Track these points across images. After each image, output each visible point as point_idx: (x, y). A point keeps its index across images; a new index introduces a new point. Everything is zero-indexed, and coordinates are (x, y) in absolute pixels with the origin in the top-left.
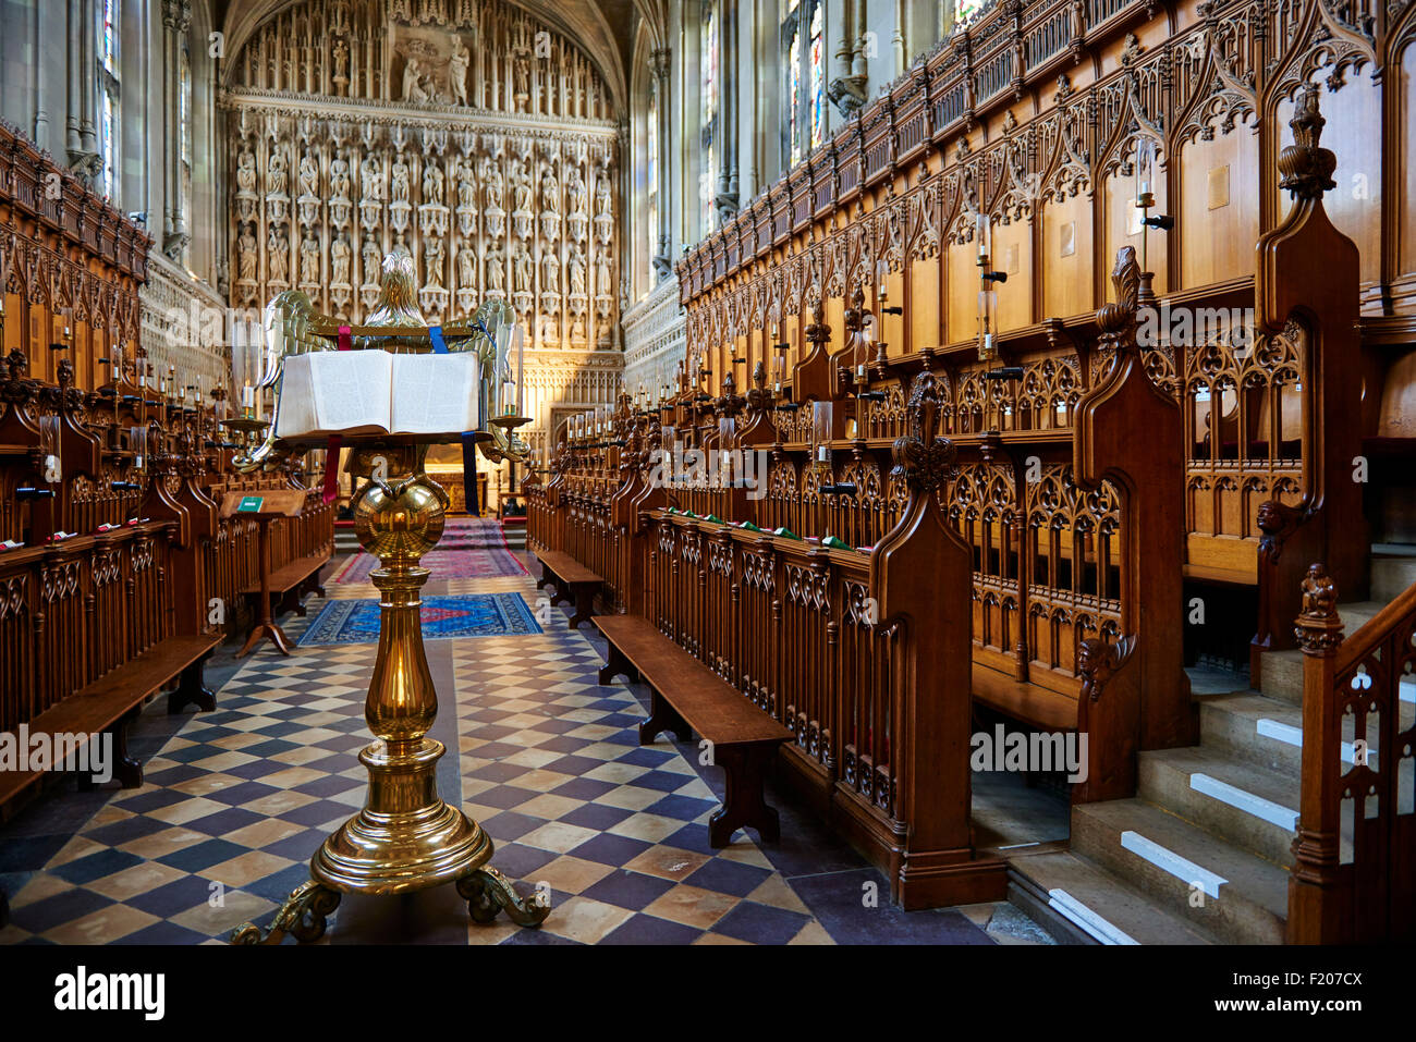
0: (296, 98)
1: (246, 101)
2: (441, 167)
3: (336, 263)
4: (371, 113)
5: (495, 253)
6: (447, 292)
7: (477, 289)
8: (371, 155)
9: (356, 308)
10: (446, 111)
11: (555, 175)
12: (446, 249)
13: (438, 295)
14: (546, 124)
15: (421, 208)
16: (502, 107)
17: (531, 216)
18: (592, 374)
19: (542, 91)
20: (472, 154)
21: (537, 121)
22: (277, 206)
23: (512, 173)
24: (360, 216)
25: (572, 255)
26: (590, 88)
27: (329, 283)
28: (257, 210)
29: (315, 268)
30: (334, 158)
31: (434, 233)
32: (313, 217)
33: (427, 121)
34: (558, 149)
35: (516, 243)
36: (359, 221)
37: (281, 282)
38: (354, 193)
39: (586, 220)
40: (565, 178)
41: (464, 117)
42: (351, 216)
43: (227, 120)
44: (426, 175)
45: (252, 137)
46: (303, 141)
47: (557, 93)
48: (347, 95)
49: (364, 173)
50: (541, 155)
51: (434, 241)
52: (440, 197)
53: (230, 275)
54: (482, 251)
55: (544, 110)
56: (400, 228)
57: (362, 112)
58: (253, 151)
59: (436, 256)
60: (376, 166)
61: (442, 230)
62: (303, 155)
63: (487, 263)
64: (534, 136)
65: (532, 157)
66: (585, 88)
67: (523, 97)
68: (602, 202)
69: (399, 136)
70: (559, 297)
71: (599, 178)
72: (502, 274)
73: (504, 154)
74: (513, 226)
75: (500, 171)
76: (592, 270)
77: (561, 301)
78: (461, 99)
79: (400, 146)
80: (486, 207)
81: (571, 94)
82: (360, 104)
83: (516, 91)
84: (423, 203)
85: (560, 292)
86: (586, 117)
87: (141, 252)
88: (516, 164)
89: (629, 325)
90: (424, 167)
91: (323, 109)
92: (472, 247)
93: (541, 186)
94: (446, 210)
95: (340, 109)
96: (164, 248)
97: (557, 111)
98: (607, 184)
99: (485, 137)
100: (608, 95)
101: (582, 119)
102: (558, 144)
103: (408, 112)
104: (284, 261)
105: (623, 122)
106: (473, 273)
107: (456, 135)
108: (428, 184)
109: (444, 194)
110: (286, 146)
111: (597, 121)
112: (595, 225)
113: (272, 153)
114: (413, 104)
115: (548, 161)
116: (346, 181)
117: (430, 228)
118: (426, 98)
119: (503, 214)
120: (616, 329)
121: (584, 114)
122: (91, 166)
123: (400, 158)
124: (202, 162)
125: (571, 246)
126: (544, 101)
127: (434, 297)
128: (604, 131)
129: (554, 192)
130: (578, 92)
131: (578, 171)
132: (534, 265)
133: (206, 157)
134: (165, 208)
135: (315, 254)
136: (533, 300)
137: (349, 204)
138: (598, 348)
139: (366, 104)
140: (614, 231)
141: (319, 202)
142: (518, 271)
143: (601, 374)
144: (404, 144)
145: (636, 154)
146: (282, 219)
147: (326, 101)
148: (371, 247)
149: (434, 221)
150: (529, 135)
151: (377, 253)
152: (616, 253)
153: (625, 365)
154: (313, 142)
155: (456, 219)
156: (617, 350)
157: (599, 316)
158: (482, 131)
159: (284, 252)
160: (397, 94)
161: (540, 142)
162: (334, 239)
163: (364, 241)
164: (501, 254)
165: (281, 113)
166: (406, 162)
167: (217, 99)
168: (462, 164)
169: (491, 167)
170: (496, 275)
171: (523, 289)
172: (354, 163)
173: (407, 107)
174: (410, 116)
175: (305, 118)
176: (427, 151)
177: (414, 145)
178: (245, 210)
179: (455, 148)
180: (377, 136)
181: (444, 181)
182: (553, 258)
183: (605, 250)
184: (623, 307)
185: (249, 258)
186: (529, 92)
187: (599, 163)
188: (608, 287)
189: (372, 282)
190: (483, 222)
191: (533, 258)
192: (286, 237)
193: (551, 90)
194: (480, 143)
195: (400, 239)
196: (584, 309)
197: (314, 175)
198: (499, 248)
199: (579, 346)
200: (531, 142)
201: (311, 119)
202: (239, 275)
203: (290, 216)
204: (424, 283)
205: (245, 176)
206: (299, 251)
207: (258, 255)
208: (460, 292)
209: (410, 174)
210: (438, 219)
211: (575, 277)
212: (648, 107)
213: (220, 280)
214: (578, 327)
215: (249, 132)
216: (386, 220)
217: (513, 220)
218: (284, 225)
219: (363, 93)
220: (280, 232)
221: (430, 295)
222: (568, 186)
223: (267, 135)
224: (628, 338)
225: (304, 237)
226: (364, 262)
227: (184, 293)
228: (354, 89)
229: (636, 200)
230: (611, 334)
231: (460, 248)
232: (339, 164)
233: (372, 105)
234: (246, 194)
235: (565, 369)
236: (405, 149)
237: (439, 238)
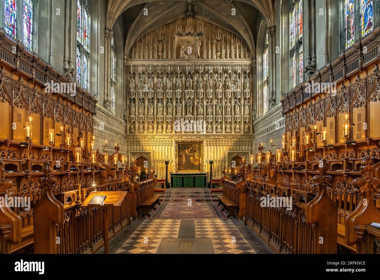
0: (147, 61)
1: (132, 63)
2: (192, 78)
3: (159, 109)
4: (170, 63)
5: (209, 104)
6: (193, 117)
7: (203, 115)
8: (170, 76)
9: (165, 123)
10: (193, 60)
11: (230, 78)
12: (193, 103)
13: (191, 117)
14: (227, 61)
15: (185, 91)
16: (212, 58)
17: (221, 91)
18: (242, 141)
19: (225, 51)
20: (202, 73)
21: (224, 61)
22: (141, 93)
23: (215, 78)
24: (166, 95)
25: (235, 103)
26: (242, 49)
27: (156, 116)
28: (135, 95)
29: (152, 111)
30: (158, 78)
31: (189, 98)
32: (152, 96)
33: (187, 64)
34: (231, 69)
35: (216, 100)
36: (166, 96)
37: (142, 116)
38: (165, 88)
39: (241, 91)
40: (233, 78)
41: (200, 61)
42: (163, 95)
43: (127, 68)
44: (187, 81)
45: (134, 73)
46: (149, 73)
47: (230, 51)
48: (162, 58)
49: (167, 82)
50: (225, 72)
51: (190, 101)
52: (191, 87)
53: (127, 114)
54: (205, 103)
55: (226, 57)
56: (179, 98)
57: (167, 63)
58: (134, 78)
59: (190, 105)
60: (171, 79)
61: (192, 97)
62: (149, 78)
63: (207, 107)
64: (223, 66)
65: (222, 72)
66: (240, 49)
67: (219, 54)
68: (246, 85)
69: (179, 69)
70: (231, 117)
71: (245, 77)
72: (211, 110)
73: (212, 72)
74: (215, 95)
75: (211, 78)
76: (242, 107)
77: (232, 118)
78: (198, 56)
79: (179, 72)
80: (206, 89)
81: (236, 51)
82: (166, 60)
83: (217, 52)
84: (186, 90)
85: (231, 115)
86: (240, 58)
87: (93, 104)
88: (216, 75)
89: (256, 124)
90: (186, 78)
91: (155, 63)
92: (202, 102)
93: (225, 82)
94: (193, 91)
95: (160, 63)
96: (104, 104)
97: (230, 57)
98: (248, 79)
99: (206, 67)
100: (248, 50)
101: (239, 59)
102: (231, 67)
103: (182, 62)
104: (143, 110)
105: (254, 59)
106: (202, 111)
107: (197, 68)
108: (188, 83)
109: (193, 86)
110: (144, 76)
111: (244, 59)
112: (244, 92)
113: (140, 78)
114: (183, 59)
115: (227, 73)
116: (162, 84)
117: (188, 96)
118: (187, 57)
119: (212, 91)
120: (251, 126)
121: (240, 57)
122: (72, 73)
123: (179, 76)
124: (119, 82)
125: (235, 100)
126: (226, 54)
127: (189, 118)
128: (248, 62)
129: (229, 83)
130: (238, 50)
131: (238, 76)
132: (223, 107)
133: (120, 80)
134: (104, 92)
135: (152, 107)
136: (222, 118)
137: (163, 91)
138: (244, 133)
139: (168, 60)
140: (250, 94)
141: (154, 91)
142: (217, 109)
143: (245, 141)
144: (180, 72)
145: (259, 68)
146: (143, 97)
147: (156, 60)
148: (170, 104)
149: (189, 94)
150: (221, 65)
151: (171, 106)
152: (251, 102)
153: (254, 138)
154: (152, 73)
155: (197, 94)
156: (251, 133)
157: (245, 122)
158: (205, 66)
159: (143, 107)
160: (178, 56)
161: (225, 67)
162: (158, 102)
163: (167, 102)
164: (211, 104)
165: (143, 66)
166: (181, 77)
167: (124, 63)
168: (199, 76)
169: (208, 77)
170: (210, 110)
171: (219, 115)
172: (165, 79)
173: (181, 60)
174: (182, 63)
175: (149, 66)
176: (187, 73)
177: (183, 72)
178: (132, 95)
179: (197, 72)
180: (171, 70)
181: (193, 82)
182: (229, 104)
183: (247, 101)
184: (254, 119)
185: (133, 109)
186: (221, 52)
187: (245, 73)
188: (248, 113)
189: (170, 114)
190: (206, 94)
191: (222, 104)
192: (144, 102)
193: (228, 51)
194: (204, 69)
195: (179, 101)
196: (240, 120)
197: (152, 83)
198: (211, 102)
199: (238, 132)
200: (222, 68)
201: (152, 66)
202: (130, 114)
203: (145, 96)
204: (186, 115)
205: (132, 85)
206: (148, 106)
207: (135, 108)
208: (198, 116)
209: (182, 81)
210: (191, 94)
211: (237, 110)
212: (263, 52)
213: (124, 116)
214: (238, 126)
215: (133, 72)
216: (174, 95)
217: (215, 93)
218: (143, 99)
219: (167, 57)
220: (142, 101)
221: (188, 117)
222: (234, 81)
223: (138, 73)
224: (255, 129)
225: (149, 102)
226: (167, 108)
227: (111, 119)
228: (165, 56)
229: (259, 83)
230: (249, 127)
231: (198, 103)
232: (160, 80)
233: (170, 60)
234: (132, 90)
235: (233, 140)
236: (180, 73)
237: (191, 100)
